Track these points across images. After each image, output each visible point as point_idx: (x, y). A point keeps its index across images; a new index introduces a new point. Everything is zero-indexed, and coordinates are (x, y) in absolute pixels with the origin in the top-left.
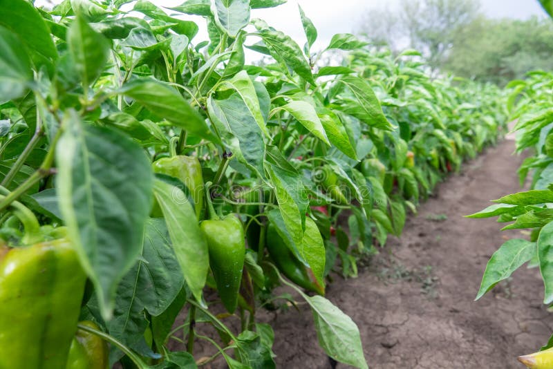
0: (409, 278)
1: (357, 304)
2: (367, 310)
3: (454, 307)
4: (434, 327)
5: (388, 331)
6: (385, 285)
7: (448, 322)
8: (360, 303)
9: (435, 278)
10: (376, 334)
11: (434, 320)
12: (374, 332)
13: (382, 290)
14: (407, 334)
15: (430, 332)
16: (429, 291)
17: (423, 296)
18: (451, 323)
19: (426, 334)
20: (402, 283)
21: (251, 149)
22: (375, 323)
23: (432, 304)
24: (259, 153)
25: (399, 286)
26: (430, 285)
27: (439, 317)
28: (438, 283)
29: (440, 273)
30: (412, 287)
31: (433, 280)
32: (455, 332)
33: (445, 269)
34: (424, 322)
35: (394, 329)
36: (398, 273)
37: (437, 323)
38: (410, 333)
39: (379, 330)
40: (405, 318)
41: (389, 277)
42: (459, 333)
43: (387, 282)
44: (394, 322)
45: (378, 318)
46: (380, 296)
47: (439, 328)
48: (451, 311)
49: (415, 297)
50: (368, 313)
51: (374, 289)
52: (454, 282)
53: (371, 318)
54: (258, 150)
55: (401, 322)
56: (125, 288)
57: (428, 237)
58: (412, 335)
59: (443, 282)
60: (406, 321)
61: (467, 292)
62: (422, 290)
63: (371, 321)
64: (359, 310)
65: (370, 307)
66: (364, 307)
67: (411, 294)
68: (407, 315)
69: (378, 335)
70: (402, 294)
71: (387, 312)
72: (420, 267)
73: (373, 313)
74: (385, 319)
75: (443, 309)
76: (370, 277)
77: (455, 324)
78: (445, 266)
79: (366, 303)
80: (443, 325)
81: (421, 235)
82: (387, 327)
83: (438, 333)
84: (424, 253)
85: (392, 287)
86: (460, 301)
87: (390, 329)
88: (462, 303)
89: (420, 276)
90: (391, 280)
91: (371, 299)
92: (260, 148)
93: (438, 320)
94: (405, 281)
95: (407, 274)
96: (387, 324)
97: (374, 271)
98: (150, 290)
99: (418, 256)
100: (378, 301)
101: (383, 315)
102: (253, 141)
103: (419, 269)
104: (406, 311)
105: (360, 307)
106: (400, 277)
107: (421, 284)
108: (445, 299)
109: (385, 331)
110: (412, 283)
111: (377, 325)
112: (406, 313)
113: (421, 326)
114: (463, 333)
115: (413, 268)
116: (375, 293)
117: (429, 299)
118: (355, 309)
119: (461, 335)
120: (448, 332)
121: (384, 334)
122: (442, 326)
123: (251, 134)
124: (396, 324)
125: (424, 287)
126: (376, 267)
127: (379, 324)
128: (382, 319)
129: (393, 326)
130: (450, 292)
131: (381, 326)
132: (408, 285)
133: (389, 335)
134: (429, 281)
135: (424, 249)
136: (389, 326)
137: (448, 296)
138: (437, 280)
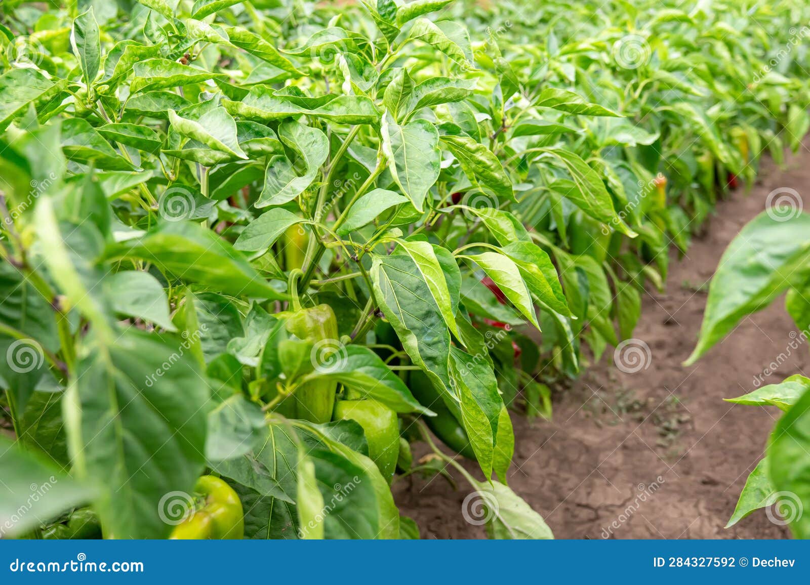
0: (638, 415)
1: (547, 464)
2: (564, 475)
3: (711, 475)
4: (672, 513)
5: (598, 518)
6: (599, 426)
7: (696, 506)
8: (553, 462)
9: (685, 417)
10: (577, 520)
11: (674, 499)
12: (575, 516)
13: (591, 438)
14: (628, 524)
15: (665, 523)
16: (671, 442)
17: (660, 450)
18: (702, 505)
19: (660, 526)
20: (627, 424)
21: (429, 340)
22: (577, 501)
23: (673, 467)
24: (440, 345)
25: (621, 429)
26: (675, 431)
27: (683, 494)
28: (689, 427)
29: (693, 406)
30: (643, 434)
31: (680, 422)
32: (706, 523)
33: (704, 399)
34: (658, 503)
35: (608, 514)
36: (621, 404)
37: (679, 505)
38: (632, 522)
39: (584, 514)
40: (628, 494)
41: (605, 410)
42: (711, 526)
43: (600, 422)
44: (609, 502)
45: (583, 492)
46: (587, 449)
47: (682, 515)
48: (704, 483)
49: (646, 453)
50: (566, 480)
51: (577, 433)
52: (716, 426)
53: (571, 489)
54: (439, 342)
55: (619, 503)
56: (256, 528)
57: (681, 328)
58: (636, 526)
59: (698, 425)
60: (629, 500)
61: (736, 446)
62: (659, 441)
63: (569, 495)
64: (550, 475)
65: (570, 470)
66: (559, 469)
67: (640, 447)
68: (631, 489)
69: (582, 523)
70: (625, 447)
71: (597, 481)
72: (660, 392)
73: (573, 480)
74: (593, 495)
75: (692, 478)
76: (571, 410)
77: (709, 509)
78: (705, 394)
79: (564, 461)
80: (688, 509)
81: (668, 323)
82: (596, 510)
83: (680, 525)
84: (670, 362)
85: (609, 431)
86: (721, 464)
87: (601, 513)
88: (726, 466)
89: (659, 413)
90: (608, 416)
91: (573, 455)
92: (443, 339)
93: (681, 501)
94: (633, 419)
95: (636, 407)
96: (596, 504)
97: (579, 398)
98: (289, 528)
99: (659, 368)
100: (583, 458)
101: (591, 486)
102: (432, 325)
103: (659, 398)
104: (628, 482)
105: (553, 469)
106: (624, 412)
107: (658, 429)
108: (698, 459)
109: (593, 516)
110: (643, 424)
111: (579, 505)
112: (630, 485)
113: (653, 510)
114: (718, 526)
115: (649, 395)
116: (581, 442)
117: (670, 459)
118: (544, 472)
119: (715, 530)
120: (695, 524)
121: (591, 520)
122: (686, 511)
123: (428, 314)
124: (612, 505)
125: (663, 435)
126: (584, 389)
127: (584, 502)
128: (589, 494)
129: (607, 508)
130: (707, 446)
131: (587, 506)
132: (636, 430)
133: (600, 525)
134: (674, 424)
135: (670, 355)
136: (599, 508)
137: (702, 453)
138: (687, 422)
